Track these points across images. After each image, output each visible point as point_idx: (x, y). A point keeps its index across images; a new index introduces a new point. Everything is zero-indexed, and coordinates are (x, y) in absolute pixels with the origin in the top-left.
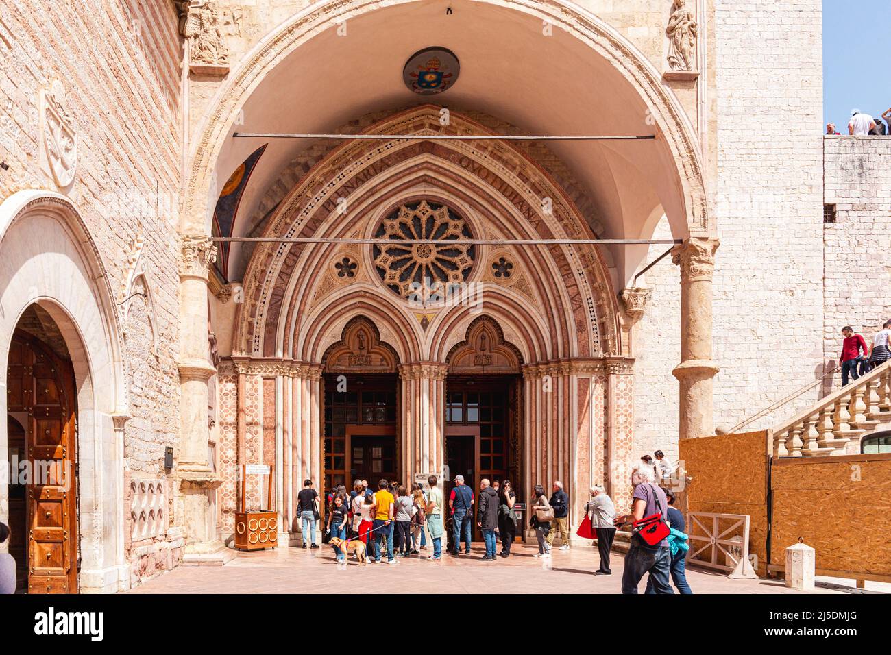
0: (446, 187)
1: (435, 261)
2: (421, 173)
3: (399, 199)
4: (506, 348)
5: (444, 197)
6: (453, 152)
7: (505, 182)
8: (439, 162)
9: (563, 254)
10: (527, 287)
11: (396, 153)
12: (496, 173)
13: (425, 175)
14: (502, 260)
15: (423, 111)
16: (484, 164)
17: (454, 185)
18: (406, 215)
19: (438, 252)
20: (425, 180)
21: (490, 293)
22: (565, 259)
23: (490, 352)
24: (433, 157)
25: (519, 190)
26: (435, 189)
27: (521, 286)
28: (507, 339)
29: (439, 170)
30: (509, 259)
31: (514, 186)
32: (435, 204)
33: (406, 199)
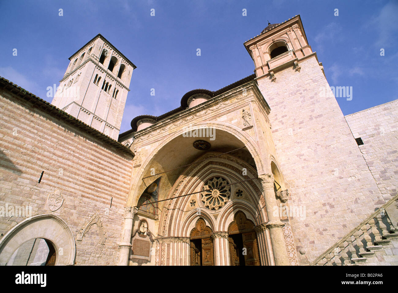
0: (218, 172)
1: (219, 195)
2: (211, 170)
3: (206, 179)
4: (249, 221)
5: (219, 175)
6: (218, 162)
7: (233, 166)
8: (214, 166)
9: (255, 184)
10: (248, 198)
11: (202, 167)
12: (230, 164)
13: (212, 170)
14: (239, 190)
15: (206, 154)
16: (227, 163)
17: (220, 171)
18: (210, 183)
19: (220, 192)
20: (212, 172)
21: (236, 203)
22: (256, 186)
23: (244, 224)
24: (212, 165)
25: (238, 168)
26: (216, 174)
27: (246, 198)
28: (247, 218)
29: (214, 168)
30: (241, 190)
31: (236, 167)
32: (218, 178)
33: (209, 178)
